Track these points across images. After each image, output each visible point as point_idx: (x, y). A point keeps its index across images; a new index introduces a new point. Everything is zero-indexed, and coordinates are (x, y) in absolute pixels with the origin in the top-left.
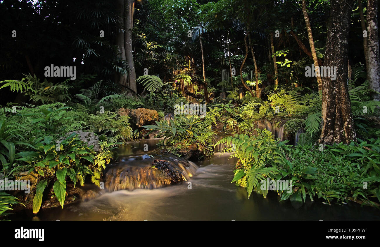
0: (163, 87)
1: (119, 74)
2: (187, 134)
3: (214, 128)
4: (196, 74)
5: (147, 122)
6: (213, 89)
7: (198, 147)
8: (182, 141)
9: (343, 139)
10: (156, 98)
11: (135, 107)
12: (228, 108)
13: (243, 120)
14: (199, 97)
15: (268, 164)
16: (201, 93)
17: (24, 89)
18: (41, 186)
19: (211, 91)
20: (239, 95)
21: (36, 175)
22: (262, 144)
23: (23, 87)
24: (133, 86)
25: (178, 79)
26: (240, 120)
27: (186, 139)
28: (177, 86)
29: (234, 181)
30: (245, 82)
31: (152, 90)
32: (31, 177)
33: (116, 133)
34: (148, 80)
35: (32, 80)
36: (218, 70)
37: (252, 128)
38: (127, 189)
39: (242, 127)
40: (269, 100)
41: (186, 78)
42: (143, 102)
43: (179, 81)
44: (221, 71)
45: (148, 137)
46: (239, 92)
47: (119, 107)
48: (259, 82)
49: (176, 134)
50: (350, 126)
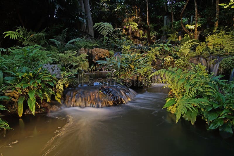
0: (115, 32)
1: (80, 23)
2: (130, 67)
3: (153, 64)
4: (142, 21)
5: (100, 59)
6: (156, 33)
7: (138, 78)
8: (125, 73)
10: (109, 40)
11: (92, 48)
12: (166, 47)
13: (179, 58)
14: (143, 40)
15: (199, 95)
16: (145, 36)
17: (18, 38)
18: (21, 100)
19: (153, 34)
20: (178, 38)
21: (17, 93)
22: (195, 77)
23: (17, 36)
24: (92, 32)
25: (126, 26)
26: (177, 58)
27: (128, 71)
28: (126, 31)
29: (165, 107)
30: (184, 26)
31: (105, 34)
32: (15, 94)
33: (76, 67)
34: (101, 26)
35: (22, 31)
36: (160, 17)
37: (187, 64)
38: (80, 106)
39: (178, 63)
40: (206, 41)
41: (133, 24)
42: (98, 44)
43: (127, 27)
44: (163, 17)
45: (101, 70)
46: (178, 35)
47: (80, 47)
48: (198, 25)
49: (121, 67)
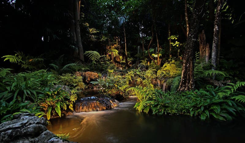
0: (101, 58)
2: (114, 86)
3: (130, 83)
4: (121, 48)
5: (92, 80)
6: (132, 59)
7: (120, 93)
8: (112, 90)
9: (189, 89)
10: (96, 65)
11: (85, 71)
12: (137, 72)
13: (145, 79)
14: (123, 64)
16: (124, 61)
18: (49, 109)
19: (130, 60)
20: (147, 63)
21: (47, 104)
23: (17, 60)
24: (82, 57)
25: (109, 52)
26: (144, 79)
27: (114, 89)
28: (109, 56)
29: (135, 107)
30: (151, 55)
31: (94, 59)
32: (45, 105)
33: (76, 86)
34: (91, 54)
35: (21, 55)
36: (135, 46)
38: (86, 111)
39: (145, 82)
41: (115, 51)
42: (88, 67)
43: (110, 53)
44: (137, 47)
45: (93, 88)
46: (147, 61)
47: (75, 71)
48: (160, 55)
49: (108, 86)
50: (192, 83)
